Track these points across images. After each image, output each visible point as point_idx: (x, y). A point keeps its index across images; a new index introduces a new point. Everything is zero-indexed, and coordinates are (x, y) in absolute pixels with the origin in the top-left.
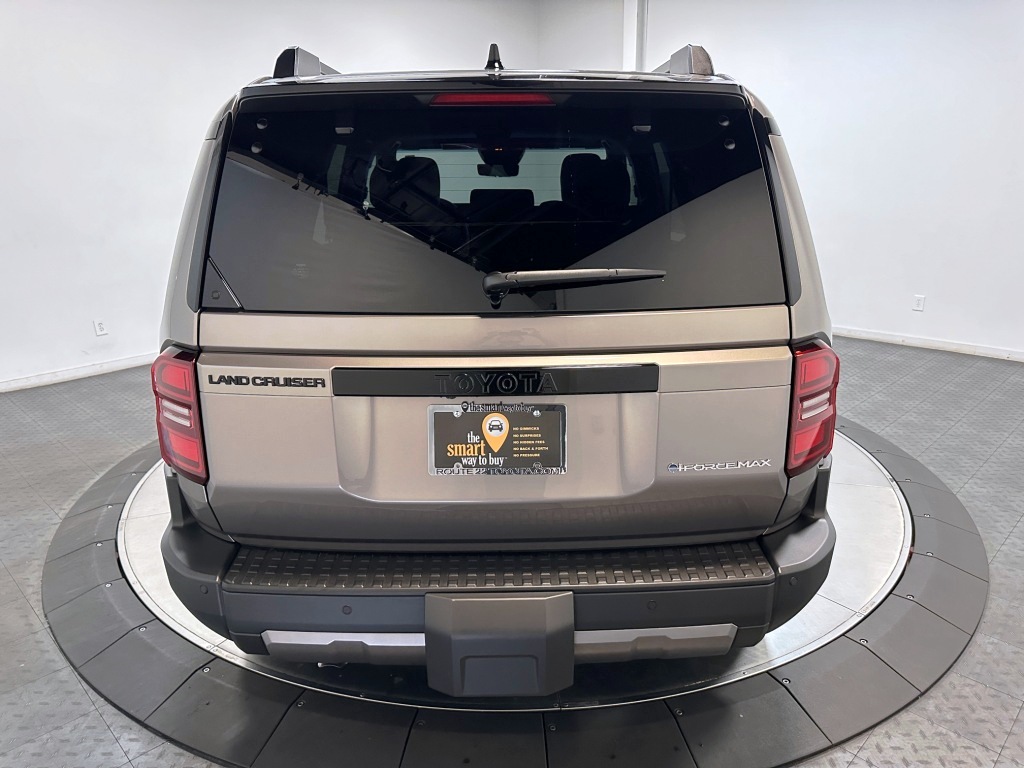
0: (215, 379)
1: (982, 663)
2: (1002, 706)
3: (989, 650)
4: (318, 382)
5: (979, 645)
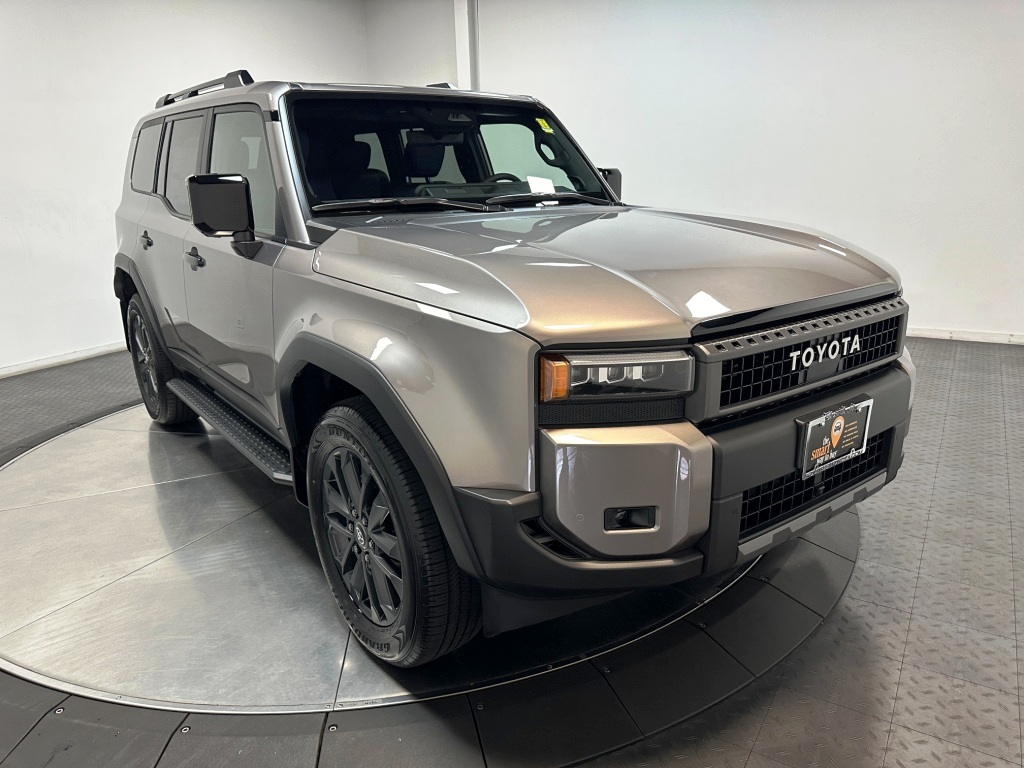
1: (869, 586)
3: (871, 574)
5: (862, 570)
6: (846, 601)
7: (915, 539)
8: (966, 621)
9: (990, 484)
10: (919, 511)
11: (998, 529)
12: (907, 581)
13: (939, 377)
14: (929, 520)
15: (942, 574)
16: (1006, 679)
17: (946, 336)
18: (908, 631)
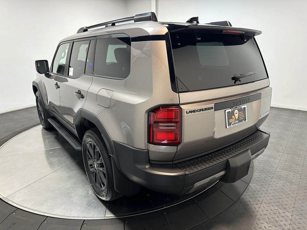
0: (188, 112)
1: (251, 192)
2: (256, 204)
3: (253, 188)
4: (211, 108)
5: (250, 187)
6: (243, 196)
7: (269, 177)
8: (278, 206)
9: (298, 161)
10: (273, 168)
11: (296, 176)
12: (263, 191)
13: (291, 123)
14: (275, 171)
15: (275, 190)
16: (286, 226)
17: (297, 109)
18: (259, 208)
